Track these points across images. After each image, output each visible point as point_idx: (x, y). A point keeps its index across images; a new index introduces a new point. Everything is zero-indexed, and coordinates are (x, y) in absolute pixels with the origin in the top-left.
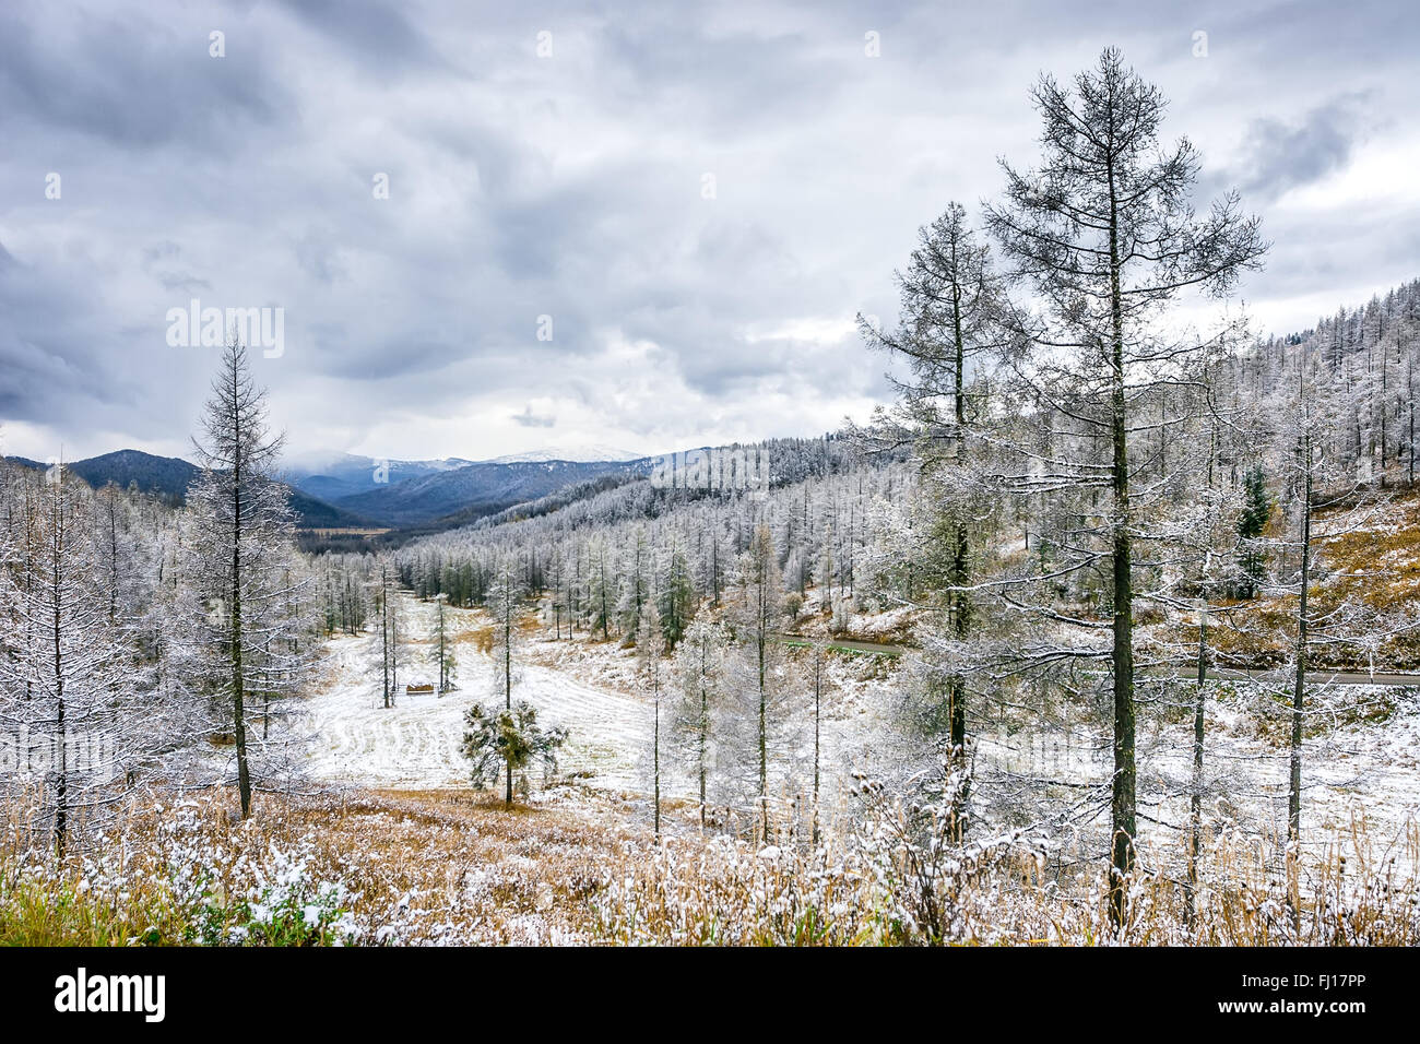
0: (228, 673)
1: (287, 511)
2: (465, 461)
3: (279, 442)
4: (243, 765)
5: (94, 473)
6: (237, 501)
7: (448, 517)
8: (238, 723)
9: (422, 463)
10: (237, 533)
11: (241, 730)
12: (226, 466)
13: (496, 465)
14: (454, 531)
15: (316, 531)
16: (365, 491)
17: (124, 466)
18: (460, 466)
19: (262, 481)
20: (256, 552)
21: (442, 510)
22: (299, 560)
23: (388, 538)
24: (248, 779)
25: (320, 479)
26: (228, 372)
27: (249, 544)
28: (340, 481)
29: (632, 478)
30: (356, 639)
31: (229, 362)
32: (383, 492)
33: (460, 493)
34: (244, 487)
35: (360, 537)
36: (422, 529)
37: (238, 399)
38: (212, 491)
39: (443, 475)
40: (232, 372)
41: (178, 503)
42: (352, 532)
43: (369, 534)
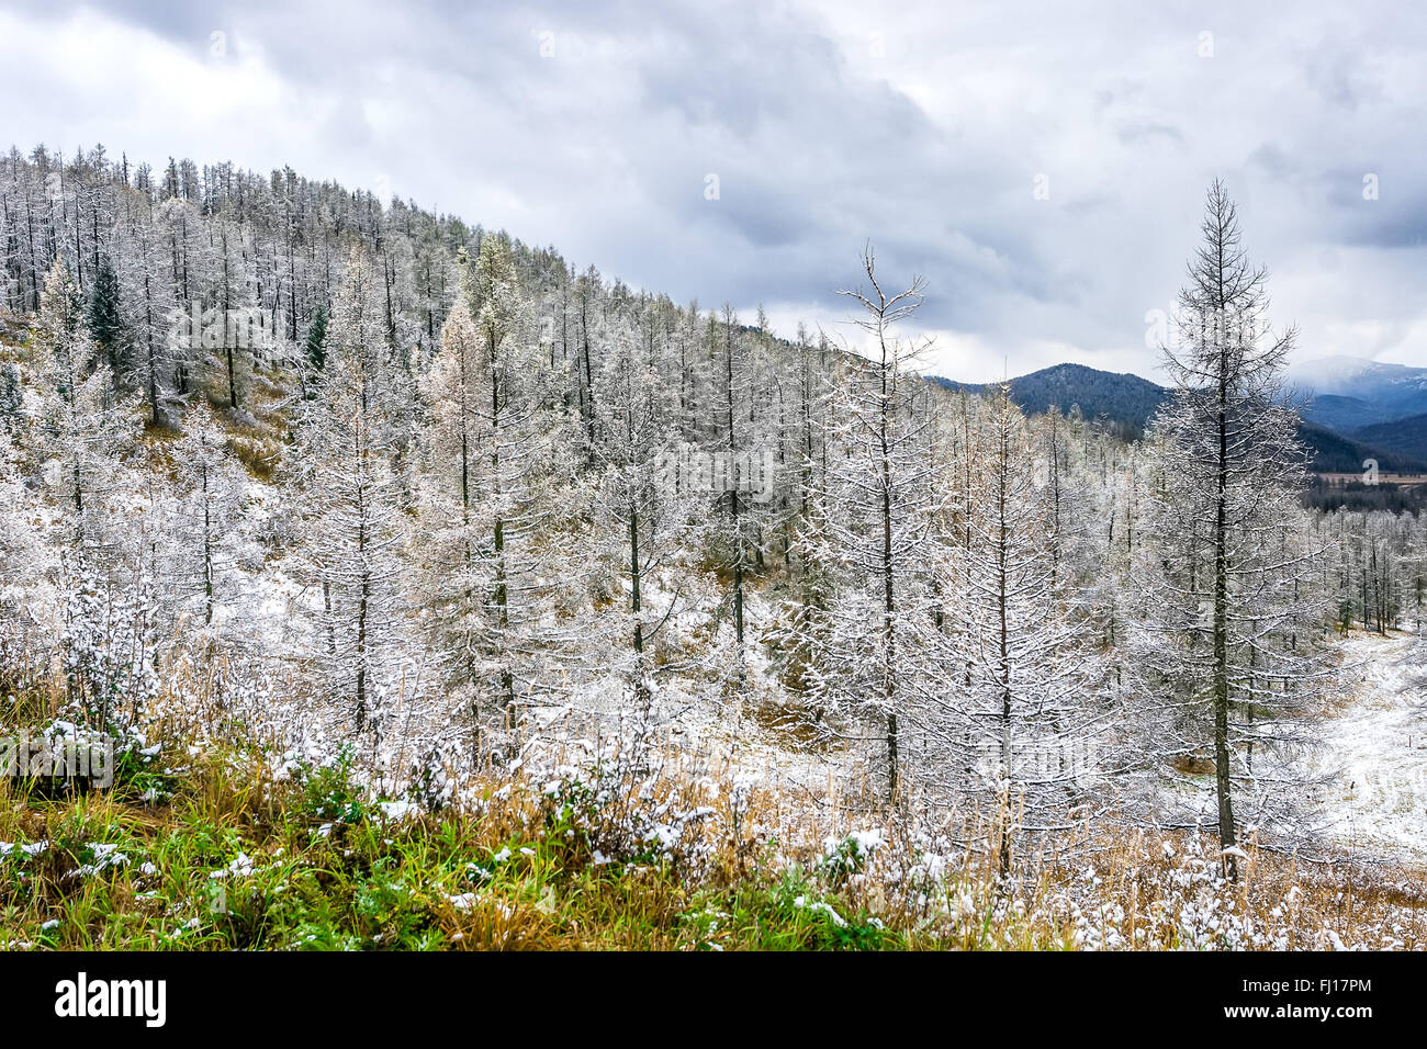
0: (1207, 673)
1: (1295, 446)
3: (1284, 345)
4: (1226, 806)
5: (1032, 394)
6: (1223, 432)
8: (1221, 746)
10: (1223, 478)
11: (1223, 756)
12: (1208, 382)
15: (1324, 477)
17: (1062, 385)
19: (1256, 404)
20: (1249, 506)
22: (1304, 519)
24: (1232, 826)
25: (1332, 401)
26: (1209, 248)
27: (1239, 494)
28: (1360, 403)
30: (1385, 639)
31: (1211, 234)
34: (1233, 413)
35: (1392, 487)
37: (1224, 287)
38: (1187, 419)
40: (1216, 248)
41: (1131, 434)
43: (1406, 482)
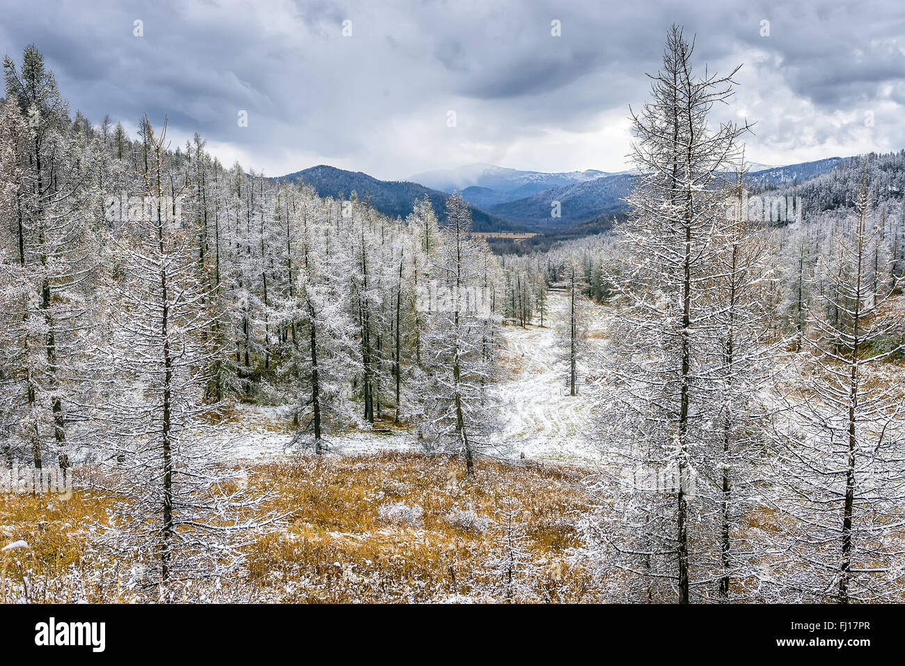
2: (601, 172)
7: (587, 223)
9: (563, 174)
13: (630, 176)
14: (595, 236)
16: (514, 200)
18: (597, 177)
21: (581, 217)
23: (534, 242)
25: (475, 190)
28: (491, 190)
29: (763, 187)
30: (524, 331)
32: (529, 201)
33: (597, 202)
35: (511, 240)
36: (564, 234)
39: (582, 185)
42: (503, 235)
43: (518, 237)
